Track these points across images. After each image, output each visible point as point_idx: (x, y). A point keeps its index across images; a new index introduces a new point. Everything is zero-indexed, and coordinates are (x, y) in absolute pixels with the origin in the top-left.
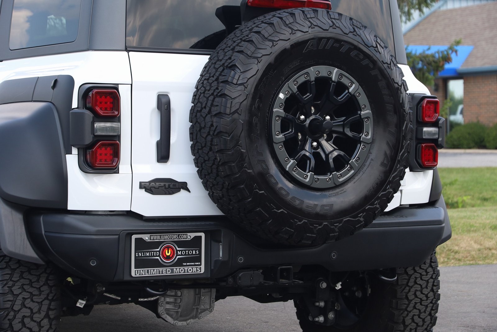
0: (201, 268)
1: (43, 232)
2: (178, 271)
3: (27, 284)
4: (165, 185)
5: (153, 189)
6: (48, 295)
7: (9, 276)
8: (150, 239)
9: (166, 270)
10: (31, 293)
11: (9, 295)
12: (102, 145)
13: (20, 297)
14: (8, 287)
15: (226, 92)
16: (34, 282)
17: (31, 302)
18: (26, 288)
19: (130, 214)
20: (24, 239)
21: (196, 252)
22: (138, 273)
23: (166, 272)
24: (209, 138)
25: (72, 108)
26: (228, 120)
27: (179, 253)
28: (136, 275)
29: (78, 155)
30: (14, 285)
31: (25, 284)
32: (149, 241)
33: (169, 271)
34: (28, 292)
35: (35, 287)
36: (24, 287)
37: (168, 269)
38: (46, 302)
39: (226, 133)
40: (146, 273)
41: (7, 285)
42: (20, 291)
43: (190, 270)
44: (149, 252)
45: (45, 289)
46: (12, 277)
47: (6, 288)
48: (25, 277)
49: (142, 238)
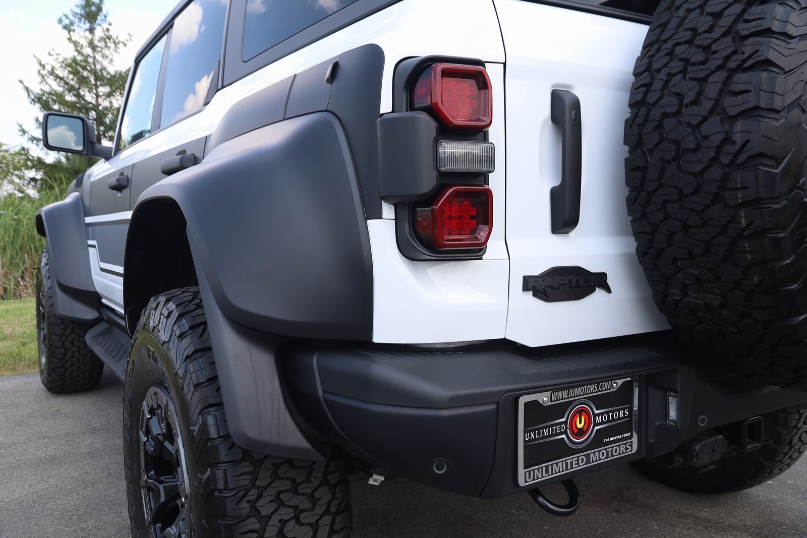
0: (632, 442)
1: (320, 393)
2: (598, 457)
3: (288, 491)
4: (570, 281)
5: (548, 290)
6: (329, 504)
7: (250, 477)
8: (551, 401)
9: (578, 460)
10: (295, 508)
11: (252, 520)
12: (455, 194)
13: (275, 520)
14: (248, 502)
15: (772, 56)
16: (299, 484)
17: (298, 527)
18: (284, 500)
19: (504, 346)
20: (278, 409)
21: (624, 413)
22: (530, 478)
23: (578, 464)
24: (716, 172)
25: (381, 113)
26: (778, 124)
27: (598, 420)
28: (526, 482)
29: (396, 219)
30: (260, 496)
31: (283, 492)
32: (549, 404)
33: (582, 460)
34: (289, 506)
35: (303, 494)
36: (282, 496)
37: (582, 456)
38: (327, 519)
39: (771, 157)
40: (544, 475)
41: (247, 498)
42: (274, 506)
43: (616, 450)
44: (548, 427)
45: (323, 493)
46: (257, 478)
47: (244, 505)
48: (282, 476)
49: (536, 400)
